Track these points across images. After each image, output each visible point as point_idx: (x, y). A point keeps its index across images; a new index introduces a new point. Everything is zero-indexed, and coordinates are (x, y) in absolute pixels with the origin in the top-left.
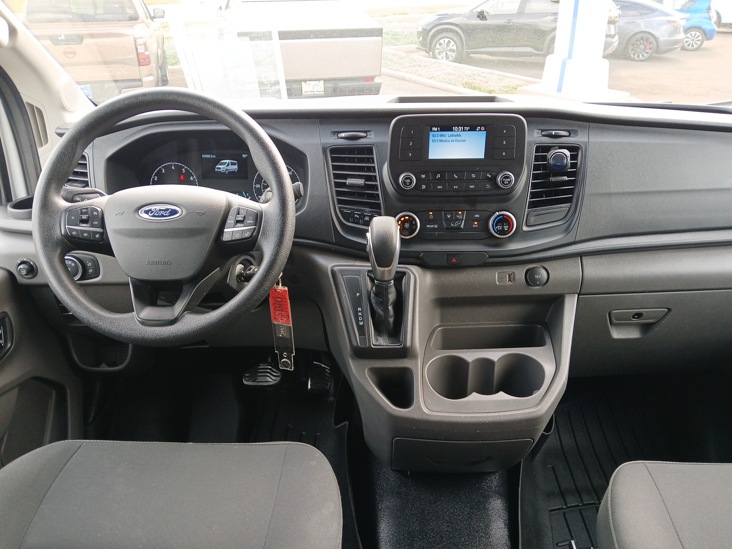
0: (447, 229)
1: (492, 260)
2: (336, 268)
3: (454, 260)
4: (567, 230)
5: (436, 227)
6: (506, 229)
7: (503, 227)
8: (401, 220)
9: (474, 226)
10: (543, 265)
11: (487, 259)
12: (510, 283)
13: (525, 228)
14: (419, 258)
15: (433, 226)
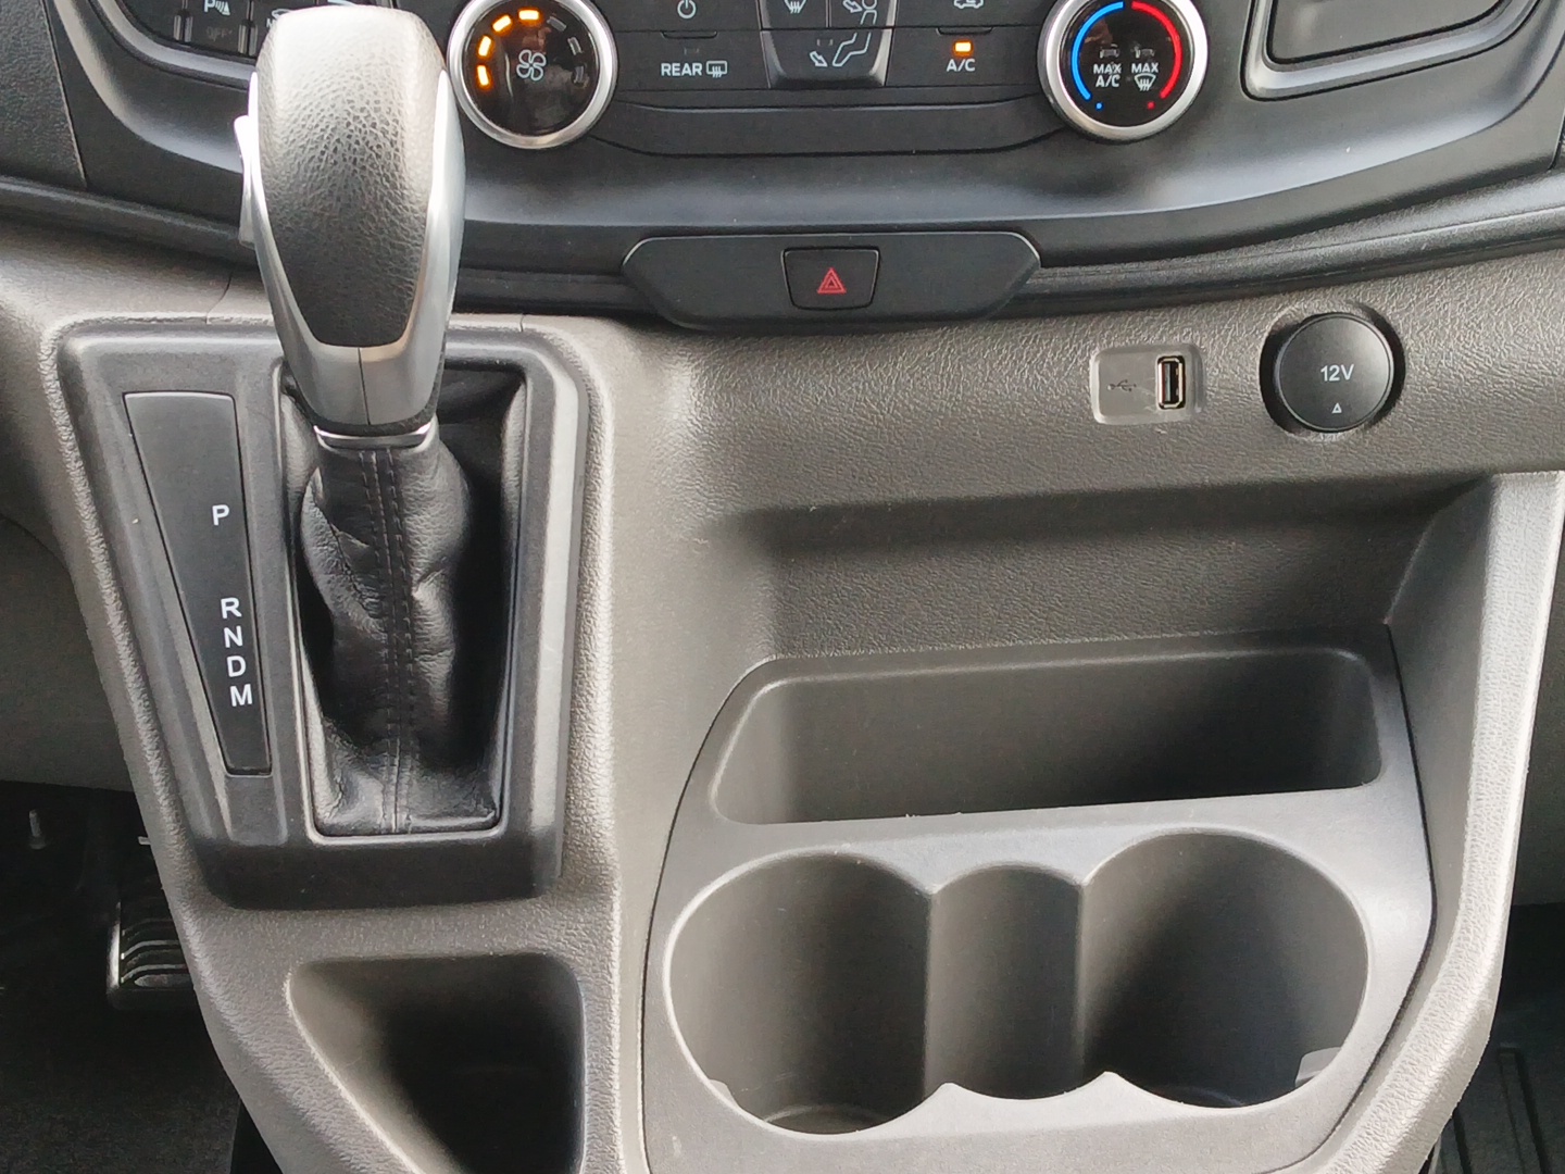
0: (785, 84)
1: (1061, 277)
2: (80, 346)
3: (832, 283)
4: (1511, 90)
5: (717, 73)
6: (1144, 85)
7: (1126, 71)
8: (491, 33)
9: (952, 66)
10: (1369, 301)
11: (1029, 274)
12: (1173, 415)
13: (1262, 77)
14: (615, 272)
15: (697, 69)
